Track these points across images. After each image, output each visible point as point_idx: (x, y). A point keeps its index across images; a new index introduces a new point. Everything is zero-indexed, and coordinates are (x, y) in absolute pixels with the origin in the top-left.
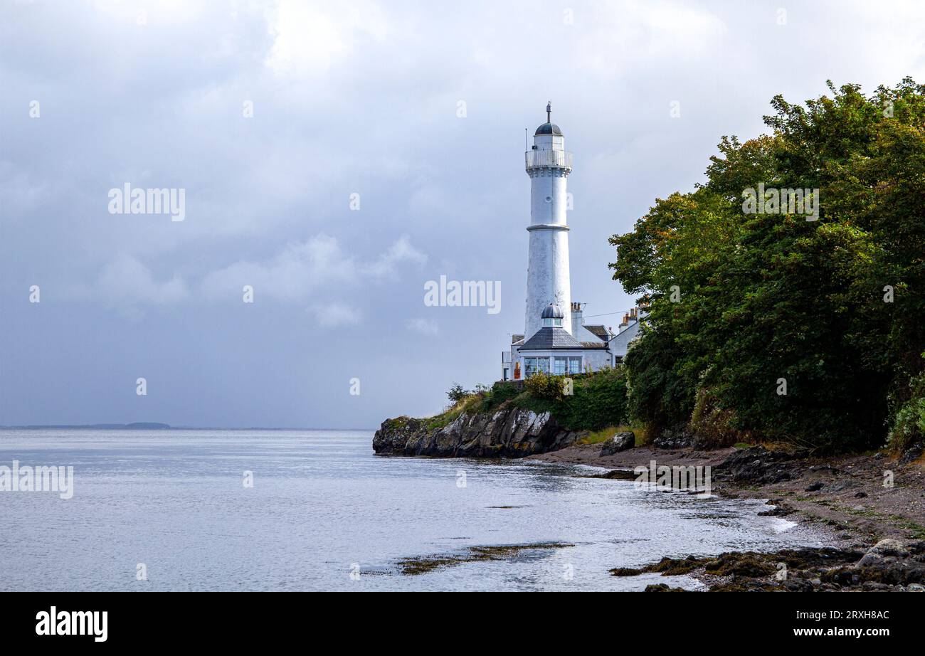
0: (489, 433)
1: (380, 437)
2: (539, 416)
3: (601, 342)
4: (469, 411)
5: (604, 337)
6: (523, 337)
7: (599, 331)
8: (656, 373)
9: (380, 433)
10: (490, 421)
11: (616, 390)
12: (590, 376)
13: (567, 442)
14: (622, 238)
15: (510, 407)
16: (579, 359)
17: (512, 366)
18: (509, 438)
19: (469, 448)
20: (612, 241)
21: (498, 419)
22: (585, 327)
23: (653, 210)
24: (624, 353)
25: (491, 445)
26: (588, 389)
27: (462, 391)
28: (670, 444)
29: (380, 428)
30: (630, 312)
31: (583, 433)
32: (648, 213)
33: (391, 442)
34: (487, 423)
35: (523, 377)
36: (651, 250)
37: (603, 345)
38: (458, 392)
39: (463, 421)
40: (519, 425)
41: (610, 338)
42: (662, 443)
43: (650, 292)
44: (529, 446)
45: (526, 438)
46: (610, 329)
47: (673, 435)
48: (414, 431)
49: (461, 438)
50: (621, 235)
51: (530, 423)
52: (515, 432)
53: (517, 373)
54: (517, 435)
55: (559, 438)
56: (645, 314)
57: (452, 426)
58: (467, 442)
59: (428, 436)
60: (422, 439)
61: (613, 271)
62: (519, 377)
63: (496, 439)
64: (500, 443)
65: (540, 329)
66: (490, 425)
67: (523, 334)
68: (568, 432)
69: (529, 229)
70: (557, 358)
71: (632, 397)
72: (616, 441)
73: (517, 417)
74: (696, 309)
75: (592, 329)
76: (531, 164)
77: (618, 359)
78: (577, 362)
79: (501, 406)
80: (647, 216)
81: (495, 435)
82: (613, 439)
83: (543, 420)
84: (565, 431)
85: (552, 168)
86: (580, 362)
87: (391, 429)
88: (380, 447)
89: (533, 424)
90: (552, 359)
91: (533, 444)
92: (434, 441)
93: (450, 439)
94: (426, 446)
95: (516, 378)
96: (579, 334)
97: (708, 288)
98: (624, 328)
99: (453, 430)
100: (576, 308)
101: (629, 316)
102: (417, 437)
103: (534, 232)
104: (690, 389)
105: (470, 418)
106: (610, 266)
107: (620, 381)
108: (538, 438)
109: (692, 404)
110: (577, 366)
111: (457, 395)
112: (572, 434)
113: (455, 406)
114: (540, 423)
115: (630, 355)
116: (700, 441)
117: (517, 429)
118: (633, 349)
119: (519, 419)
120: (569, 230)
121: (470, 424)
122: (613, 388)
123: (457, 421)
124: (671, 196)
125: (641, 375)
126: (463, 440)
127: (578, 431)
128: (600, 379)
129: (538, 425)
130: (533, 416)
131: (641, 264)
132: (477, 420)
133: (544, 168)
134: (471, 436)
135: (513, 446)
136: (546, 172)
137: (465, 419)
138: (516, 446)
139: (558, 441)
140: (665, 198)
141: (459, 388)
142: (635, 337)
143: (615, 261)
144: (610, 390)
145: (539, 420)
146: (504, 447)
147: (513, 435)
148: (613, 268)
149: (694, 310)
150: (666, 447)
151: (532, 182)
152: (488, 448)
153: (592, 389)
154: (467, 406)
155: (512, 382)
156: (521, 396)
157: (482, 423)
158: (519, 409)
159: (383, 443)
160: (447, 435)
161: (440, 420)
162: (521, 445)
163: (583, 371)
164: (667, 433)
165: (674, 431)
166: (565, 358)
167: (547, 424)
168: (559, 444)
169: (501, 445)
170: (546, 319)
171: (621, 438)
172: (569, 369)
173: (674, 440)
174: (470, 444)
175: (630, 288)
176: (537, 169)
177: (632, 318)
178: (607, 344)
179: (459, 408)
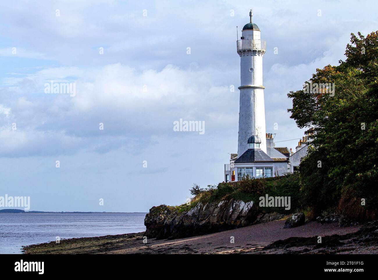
0: (216, 215)
1: (149, 218)
2: (247, 204)
3: (285, 158)
4: (203, 201)
5: (287, 154)
6: (236, 155)
7: (284, 151)
8: (317, 176)
9: (149, 216)
10: (217, 207)
11: (294, 187)
12: (278, 179)
13: (264, 220)
14: (295, 93)
15: (228, 199)
16: (271, 168)
17: (230, 173)
18: (228, 218)
19: (203, 224)
20: (289, 96)
21: (221, 206)
22: (275, 148)
23: (314, 76)
24: (298, 164)
25: (217, 222)
26: (276, 187)
27: (199, 189)
28: (326, 220)
29: (148, 212)
30: (302, 139)
31: (274, 214)
32: (312, 78)
33: (156, 221)
34: (214, 209)
35: (236, 180)
36: (313, 101)
37: (286, 159)
38: (197, 190)
39: (199, 208)
40: (234, 210)
41: (291, 155)
42: (322, 220)
43: (314, 126)
44: (241, 222)
45: (239, 217)
46: (291, 150)
47: (328, 214)
48: (169, 214)
49: (198, 218)
50: (295, 92)
51: (241, 208)
52: (231, 214)
53: (233, 178)
54: (233, 215)
55: (259, 217)
56: (311, 140)
57: (193, 211)
58: (202, 220)
59: (178, 217)
60: (174, 219)
61: (291, 114)
62: (234, 180)
63: (220, 218)
64: (222, 221)
65: (247, 150)
66: (216, 210)
67: (236, 153)
68: (265, 214)
69: (240, 88)
70: (258, 168)
71: (303, 192)
72: (293, 219)
73: (233, 205)
74: (340, 137)
75: (280, 150)
76: (241, 48)
77: (295, 168)
78: (270, 170)
79: (223, 198)
80: (311, 79)
81: (220, 216)
82: (292, 218)
83: (249, 206)
84: (263, 213)
85: (254, 51)
86: (272, 171)
87: (156, 213)
88: (149, 224)
89: (243, 209)
90: (254, 168)
91: (243, 221)
92: (182, 220)
93: (192, 219)
94: (177, 223)
95: (232, 180)
96: (272, 153)
97: (347, 124)
98: (299, 149)
99: (194, 213)
100: (269, 137)
101: (302, 141)
102: (172, 218)
103: (242, 90)
104: (338, 185)
105: (204, 205)
106: (289, 110)
107: (296, 181)
108: (246, 217)
109: (339, 196)
110: (270, 172)
111: (196, 191)
112: (267, 215)
113: (195, 198)
114: (247, 208)
115: (302, 165)
116: (344, 218)
117: (233, 212)
118: (303, 162)
119: (234, 206)
120: (264, 89)
121: (204, 209)
122: (292, 186)
123: (196, 208)
124: (326, 67)
125: (308, 177)
126: (200, 219)
127: (270, 213)
128: (284, 180)
129: (246, 209)
130: (243, 204)
131: (308, 109)
132: (208, 207)
133: (248, 51)
134: (205, 217)
135: (230, 223)
136: (250, 52)
137: (201, 206)
138: (232, 223)
139: (258, 219)
140: (322, 68)
141: (197, 187)
142: (304, 154)
143: (291, 107)
144: (291, 187)
145: (246, 206)
146: (225, 223)
147: (231, 216)
148: (290, 112)
149: (338, 138)
150: (324, 222)
151: (241, 59)
152: (215, 224)
153: (279, 187)
154: (202, 198)
155: (230, 183)
156: (235, 192)
157: (211, 209)
158: (234, 200)
159: (151, 222)
160: (190, 216)
161: (185, 208)
162: (235, 222)
163: (274, 176)
164: (325, 213)
165: (329, 212)
166: (262, 168)
167: (251, 208)
168: (259, 221)
169: (223, 222)
170: (250, 144)
171: (296, 217)
172: (265, 175)
173: (329, 218)
174: (204, 222)
175: (301, 124)
176: (244, 51)
177: (303, 143)
178: (288, 159)
179: (197, 199)
